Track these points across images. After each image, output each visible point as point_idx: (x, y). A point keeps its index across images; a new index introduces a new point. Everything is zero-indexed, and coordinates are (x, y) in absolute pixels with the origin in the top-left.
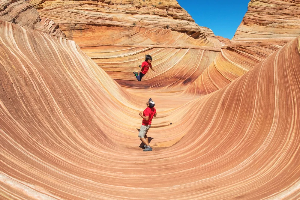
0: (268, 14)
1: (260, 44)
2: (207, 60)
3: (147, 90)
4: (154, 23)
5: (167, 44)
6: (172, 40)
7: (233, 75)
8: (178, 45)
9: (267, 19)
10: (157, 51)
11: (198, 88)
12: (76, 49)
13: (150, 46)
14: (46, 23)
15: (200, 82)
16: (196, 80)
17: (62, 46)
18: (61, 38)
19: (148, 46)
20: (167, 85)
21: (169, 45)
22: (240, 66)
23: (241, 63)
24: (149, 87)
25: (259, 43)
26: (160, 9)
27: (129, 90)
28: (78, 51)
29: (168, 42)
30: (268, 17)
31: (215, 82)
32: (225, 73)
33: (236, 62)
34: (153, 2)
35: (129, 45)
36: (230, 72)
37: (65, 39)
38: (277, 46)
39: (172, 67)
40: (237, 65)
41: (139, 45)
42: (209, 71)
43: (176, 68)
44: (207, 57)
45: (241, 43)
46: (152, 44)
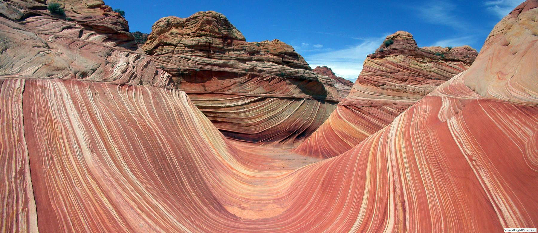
0: (380, 76)
1: (373, 105)
2: (324, 112)
3: (255, 144)
4: (268, 70)
5: (281, 93)
6: (287, 89)
7: (347, 136)
8: (293, 94)
9: (379, 81)
10: (270, 101)
11: (310, 147)
12: (187, 102)
13: (262, 95)
14: (161, 76)
15: (313, 139)
16: (310, 137)
17: (175, 100)
18: (174, 91)
19: (259, 95)
20: (278, 140)
21: (283, 95)
22: (354, 127)
23: (356, 123)
24: (257, 141)
25: (372, 103)
26: (275, 55)
27: (235, 143)
28: (188, 104)
29: (282, 91)
30: (381, 79)
31: (329, 141)
32: (340, 133)
33: (351, 121)
34: (268, 47)
35: (239, 94)
36: (344, 132)
37: (177, 91)
38: (388, 108)
39: (285, 119)
40: (352, 125)
41: (251, 93)
42: (324, 129)
43: (289, 121)
44: (324, 108)
45: (356, 102)
46: (265, 92)
